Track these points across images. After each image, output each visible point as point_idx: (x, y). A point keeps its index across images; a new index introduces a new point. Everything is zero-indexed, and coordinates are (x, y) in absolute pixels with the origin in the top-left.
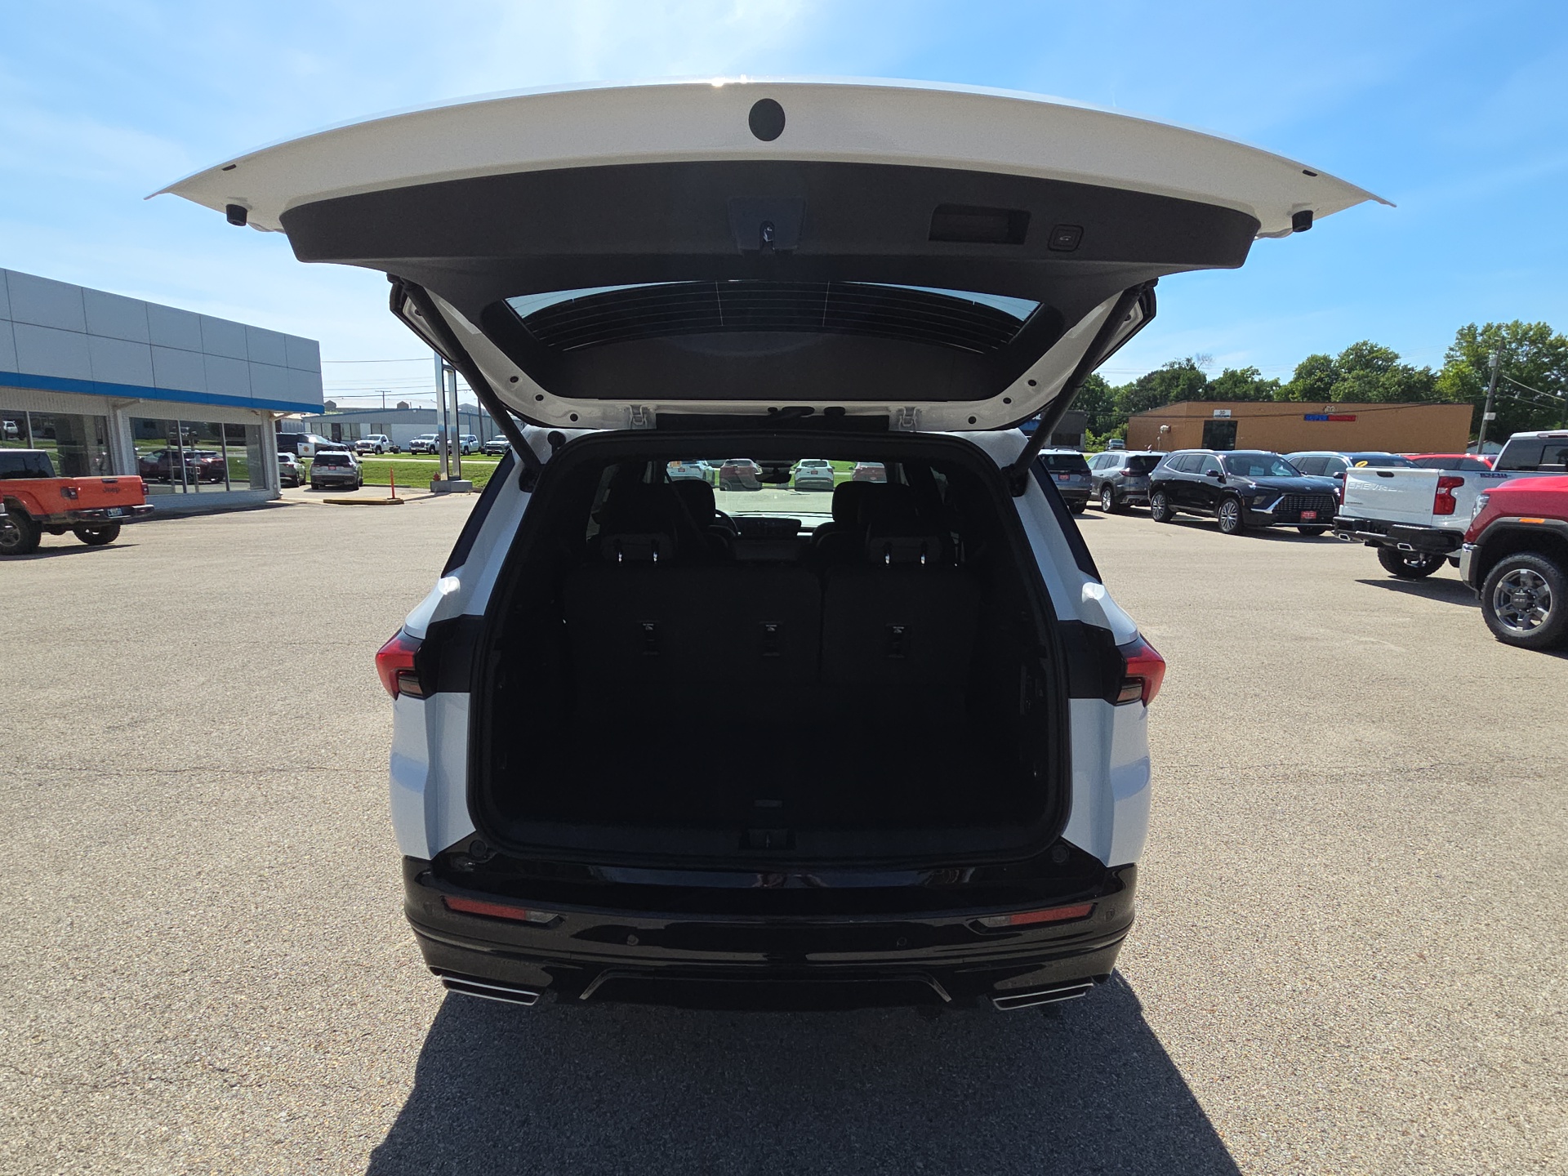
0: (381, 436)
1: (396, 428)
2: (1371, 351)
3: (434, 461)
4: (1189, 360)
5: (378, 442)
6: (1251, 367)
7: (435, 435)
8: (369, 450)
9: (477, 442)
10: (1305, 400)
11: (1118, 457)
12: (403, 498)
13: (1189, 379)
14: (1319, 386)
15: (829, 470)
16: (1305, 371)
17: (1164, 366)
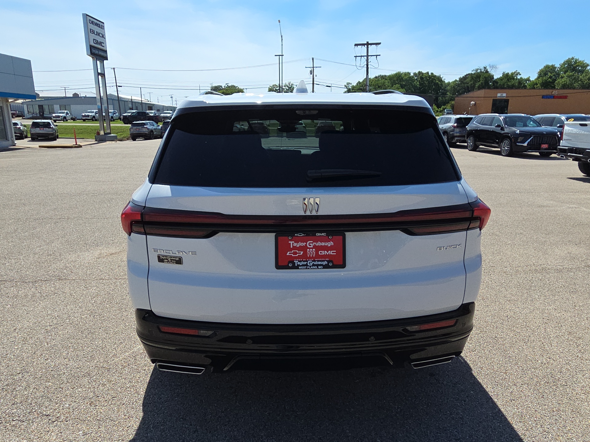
0: (66, 111)
1: (73, 107)
2: (576, 62)
3: (97, 124)
4: (485, 68)
5: (64, 115)
6: (517, 71)
7: (95, 111)
8: (59, 119)
9: (117, 114)
10: (543, 88)
11: (451, 118)
12: (81, 144)
13: (485, 77)
14: (549, 81)
15: (304, 126)
16: (543, 73)
17: (472, 71)
